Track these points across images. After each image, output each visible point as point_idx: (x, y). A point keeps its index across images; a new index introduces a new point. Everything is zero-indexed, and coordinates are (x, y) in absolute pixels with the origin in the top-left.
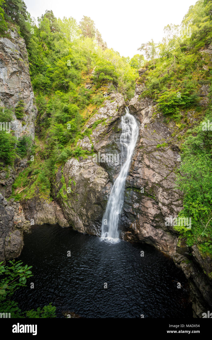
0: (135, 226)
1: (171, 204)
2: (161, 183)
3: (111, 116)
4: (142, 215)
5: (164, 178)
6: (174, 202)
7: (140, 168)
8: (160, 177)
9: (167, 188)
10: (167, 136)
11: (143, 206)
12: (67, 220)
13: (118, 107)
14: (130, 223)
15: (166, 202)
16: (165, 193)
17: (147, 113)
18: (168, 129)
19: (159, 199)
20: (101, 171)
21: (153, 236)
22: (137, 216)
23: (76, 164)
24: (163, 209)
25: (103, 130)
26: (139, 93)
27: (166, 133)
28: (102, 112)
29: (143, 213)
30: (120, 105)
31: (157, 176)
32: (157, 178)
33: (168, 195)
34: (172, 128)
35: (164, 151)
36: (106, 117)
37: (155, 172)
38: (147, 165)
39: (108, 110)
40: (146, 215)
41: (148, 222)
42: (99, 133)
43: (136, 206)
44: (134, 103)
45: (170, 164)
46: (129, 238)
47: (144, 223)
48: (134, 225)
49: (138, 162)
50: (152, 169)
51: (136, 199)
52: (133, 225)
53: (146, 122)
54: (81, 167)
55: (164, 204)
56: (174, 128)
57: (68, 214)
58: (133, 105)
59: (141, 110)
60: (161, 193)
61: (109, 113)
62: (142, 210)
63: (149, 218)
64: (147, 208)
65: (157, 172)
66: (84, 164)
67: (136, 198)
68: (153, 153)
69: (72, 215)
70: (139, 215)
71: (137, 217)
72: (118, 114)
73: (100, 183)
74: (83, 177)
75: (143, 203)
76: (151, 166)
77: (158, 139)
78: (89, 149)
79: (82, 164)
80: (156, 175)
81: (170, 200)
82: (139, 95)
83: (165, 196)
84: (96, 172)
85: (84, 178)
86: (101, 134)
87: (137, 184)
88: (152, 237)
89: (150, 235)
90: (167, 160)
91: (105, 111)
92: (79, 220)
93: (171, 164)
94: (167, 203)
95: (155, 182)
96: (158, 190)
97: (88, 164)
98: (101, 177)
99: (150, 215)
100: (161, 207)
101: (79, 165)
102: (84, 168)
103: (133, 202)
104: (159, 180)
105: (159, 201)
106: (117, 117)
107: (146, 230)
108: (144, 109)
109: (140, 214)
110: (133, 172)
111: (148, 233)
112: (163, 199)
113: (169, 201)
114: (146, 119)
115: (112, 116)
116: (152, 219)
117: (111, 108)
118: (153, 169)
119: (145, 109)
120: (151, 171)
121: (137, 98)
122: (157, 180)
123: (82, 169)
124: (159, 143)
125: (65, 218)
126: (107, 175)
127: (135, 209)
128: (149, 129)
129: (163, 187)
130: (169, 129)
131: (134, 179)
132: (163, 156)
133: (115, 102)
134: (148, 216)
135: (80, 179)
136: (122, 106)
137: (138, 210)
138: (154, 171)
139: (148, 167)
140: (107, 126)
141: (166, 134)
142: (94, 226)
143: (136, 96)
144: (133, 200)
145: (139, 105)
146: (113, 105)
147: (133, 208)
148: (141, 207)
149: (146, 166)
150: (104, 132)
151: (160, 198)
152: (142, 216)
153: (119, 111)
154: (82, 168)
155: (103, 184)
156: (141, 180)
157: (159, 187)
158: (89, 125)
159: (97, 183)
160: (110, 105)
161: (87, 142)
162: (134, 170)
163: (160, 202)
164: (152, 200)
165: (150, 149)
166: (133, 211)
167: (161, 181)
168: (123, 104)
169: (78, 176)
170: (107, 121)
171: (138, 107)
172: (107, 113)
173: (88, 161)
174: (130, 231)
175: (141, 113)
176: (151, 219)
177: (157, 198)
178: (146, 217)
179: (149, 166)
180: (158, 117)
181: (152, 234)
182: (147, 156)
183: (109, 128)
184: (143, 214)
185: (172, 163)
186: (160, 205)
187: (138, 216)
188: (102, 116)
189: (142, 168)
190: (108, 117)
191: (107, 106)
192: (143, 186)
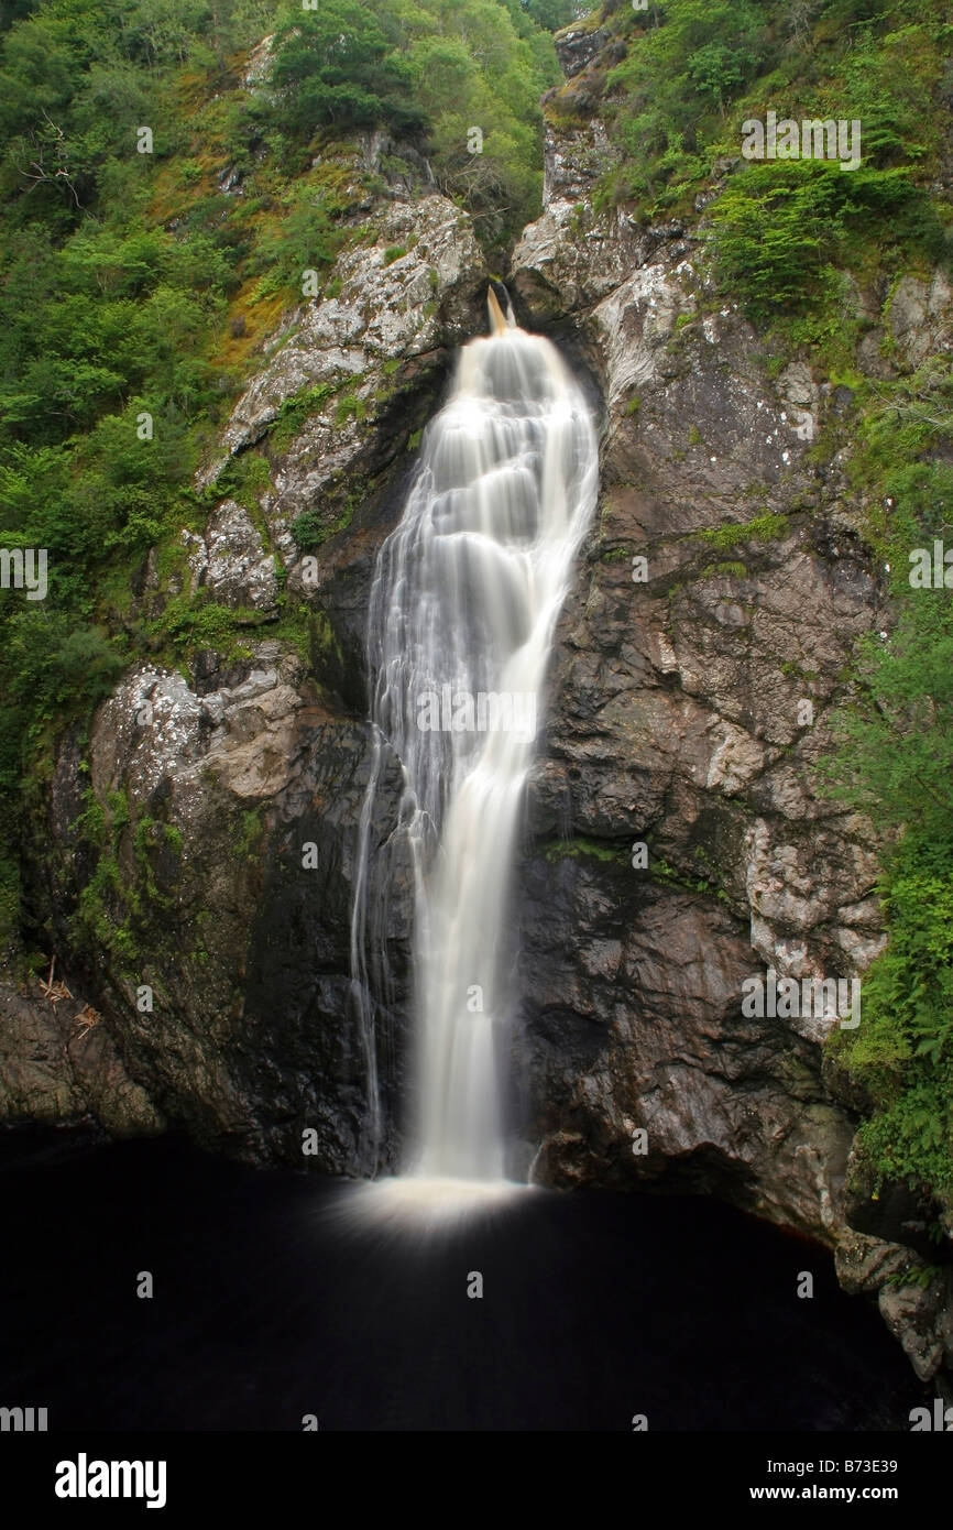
0: (608, 1089)
1: (829, 921)
2: (759, 787)
3: (392, 351)
4: (649, 1014)
5: (774, 753)
6: (846, 905)
7: (614, 694)
8: (755, 746)
9: (803, 820)
10: (780, 461)
11: (651, 952)
12: (148, 1089)
13: (434, 288)
14: (568, 1077)
15: (802, 912)
16: (788, 852)
17: (635, 317)
18: (783, 416)
19: (751, 894)
21: (725, 1144)
22: (610, 1023)
23: (177, 708)
25: (345, 454)
26: (575, 189)
27: (770, 440)
28: (329, 329)
29: (655, 999)
30: (449, 272)
31: (728, 741)
32: (732, 753)
33: (810, 865)
34: (804, 407)
35: (769, 567)
36: (356, 362)
37: (715, 717)
38: (656, 672)
39: (368, 312)
40: (671, 1015)
41: (690, 1060)
42: (315, 479)
43: (603, 956)
44: (543, 257)
45: (810, 651)
46: (571, 1170)
47: (662, 1064)
48: (600, 1086)
49: (595, 659)
50: (695, 696)
51: (603, 909)
52: (590, 1083)
53: (632, 380)
54: (214, 727)
55: (784, 930)
57: (151, 1053)
58: (539, 267)
59: (599, 297)
60: (761, 856)
61: (379, 336)
62: (644, 980)
63: (696, 1032)
64: (679, 968)
65: (728, 718)
66: (230, 702)
67: (596, 904)
68: (695, 587)
69: (176, 1053)
70: (629, 1020)
71: (616, 1030)
72: (438, 334)
74: (230, 792)
75: (648, 933)
76: (687, 677)
77: (724, 489)
78: (255, 596)
79: (214, 700)
80: (723, 739)
81: (823, 893)
82: (571, 197)
83: (787, 876)
85: (236, 798)
86: (330, 481)
87: (597, 809)
88: (720, 1151)
89: (703, 1137)
90: (789, 625)
91: (349, 323)
92: (229, 1086)
93: (820, 651)
94: (802, 917)
95: (720, 787)
96: (740, 834)
97: (256, 702)
99: (696, 1009)
100: (769, 949)
101: (197, 711)
102: (229, 729)
103: (580, 932)
104: (742, 770)
105: (749, 906)
106: (433, 357)
107: (675, 1111)
108: (613, 287)
109: (630, 1006)
110: (565, 733)
111: (689, 1124)
112: (780, 891)
113: (815, 903)
114: (629, 354)
115: (400, 355)
116: (715, 1031)
117: (388, 297)
118: (702, 700)
119: (618, 292)
120: (688, 708)
121: (559, 219)
122: (733, 768)
123: (218, 738)
124: (731, 513)
125: (138, 1082)
127: (600, 978)
128: (654, 421)
129: (772, 815)
131: (575, 775)
132: (760, 599)
133: (409, 258)
134: (686, 1016)
135: (212, 810)
136: (460, 283)
137: (622, 984)
138: (712, 709)
139: (667, 684)
140: (372, 424)
141: (772, 448)
142: (334, 1120)
143: (553, 209)
144: (582, 923)
145: (584, 265)
146: (401, 278)
147: (582, 971)
148: (641, 961)
149: (653, 682)
150: (349, 468)
151: (760, 887)
152: (647, 1022)
153: (443, 315)
154: (221, 730)
156: (628, 779)
157: (750, 819)
158: (244, 431)
160: (378, 279)
161: (236, 548)
162: (577, 717)
163: (758, 915)
164: (707, 907)
165: (675, 561)
166: (585, 993)
167: (759, 775)
168: (467, 267)
169: (193, 789)
170: (365, 390)
171: (571, 282)
172: (367, 338)
173: (257, 678)
174: (572, 1129)
175: (595, 321)
176: (706, 1036)
177: (739, 891)
178: (675, 1028)
179: (672, 675)
180: (711, 337)
181: (713, 1131)
182: (656, 609)
183: (385, 439)
184: (649, 1008)
185: (824, 645)
186: (761, 934)
187: (623, 1024)
188: (333, 359)
189: (626, 695)
190: (371, 362)
191: (361, 287)
192: (641, 820)
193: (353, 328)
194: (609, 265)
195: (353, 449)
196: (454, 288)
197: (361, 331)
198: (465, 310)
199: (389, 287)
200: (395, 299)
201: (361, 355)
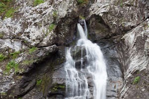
3: (33, 44)
13: (55, 18)
17: (141, 41)
25: (7, 86)
28: (7, 30)
30: (63, 12)
36: (17, 47)
39: (25, 25)
44: (103, 11)
53: (137, 68)
58: (101, 15)
59: (126, 30)
61: (28, 36)
72: (54, 38)
91: (16, 29)
108: (133, 27)
114: (137, 57)
115: (37, 45)
117: (35, 20)
119: (135, 29)
133: (45, 4)
136: (66, 17)
140: (21, 75)
145: (120, 16)
146: (41, 12)
150: (8, 92)
153: (57, 31)
160: (31, 11)
168: (70, 11)
170: (20, 59)
171: (114, 23)
172: (23, 36)
175: (123, 41)
183: (26, 82)
188: (7, 44)
190: (24, 47)
191: (23, 14)
193: (17, 31)
194: (132, 18)
195: (11, 84)
196: (63, 19)
197: (21, 33)
198: (67, 29)
199: (34, 16)
200: (37, 21)
201: (20, 44)
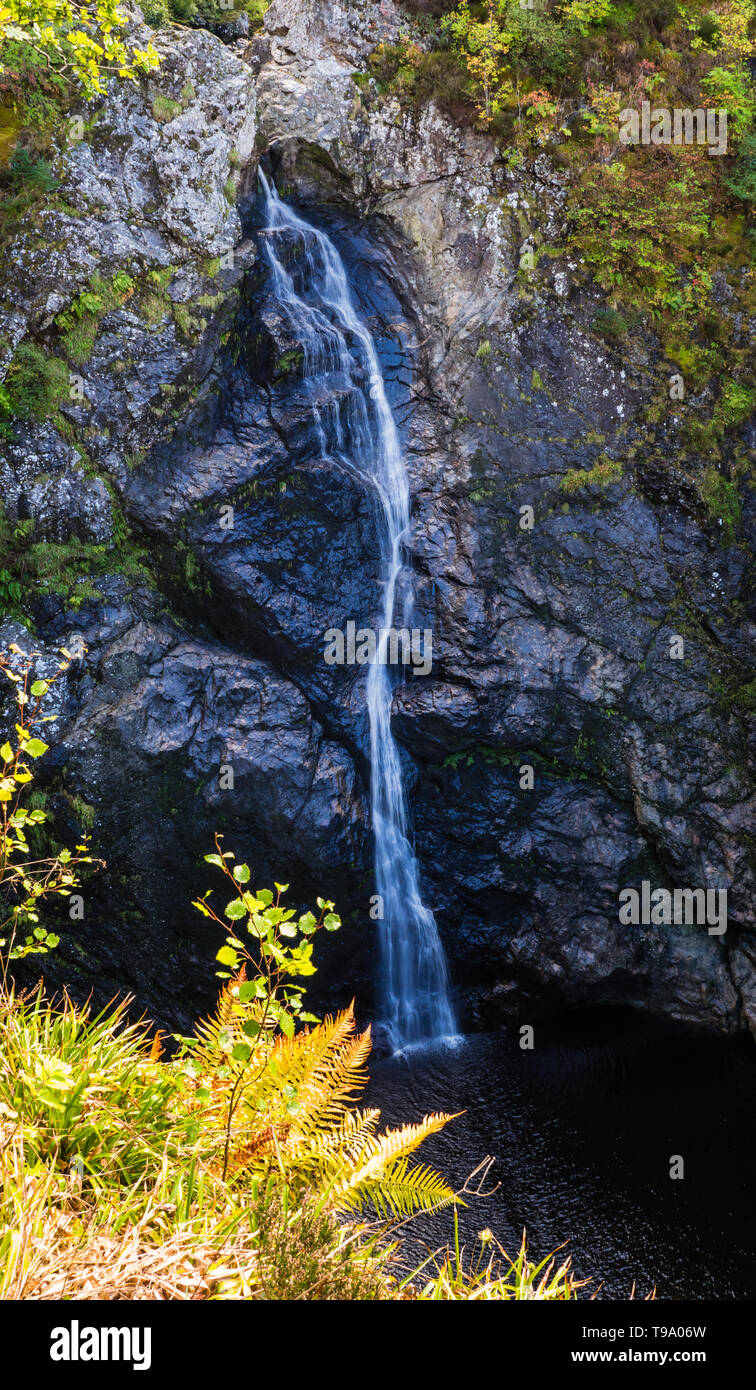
0: (536, 944)
1: (697, 797)
2: (632, 699)
4: (560, 882)
5: (636, 668)
8: (620, 664)
9: (666, 722)
10: (615, 412)
11: (556, 834)
13: (231, 165)
15: (677, 793)
16: (659, 747)
17: (470, 247)
18: (623, 374)
19: (638, 784)
20: (249, 684)
21: (629, 966)
22: (531, 895)
24: (667, 833)
25: (169, 364)
27: (606, 393)
28: (103, 193)
29: (565, 870)
30: (245, 145)
31: (599, 661)
32: (607, 671)
33: (676, 758)
34: (643, 368)
35: (606, 505)
36: (156, 249)
37: (583, 641)
38: (530, 603)
40: (578, 878)
41: (595, 910)
42: (138, 391)
44: (326, 132)
45: (646, 580)
47: (576, 917)
49: (481, 595)
50: (565, 623)
51: (514, 806)
56: (656, 373)
58: (327, 147)
59: (384, 190)
60: (641, 754)
61: (189, 223)
62: (554, 856)
63: (598, 889)
64: (577, 843)
65: (593, 640)
67: (508, 803)
68: (546, 523)
70: (545, 889)
71: (536, 898)
73: (275, 764)
74: (138, 750)
75: (551, 820)
76: (556, 606)
77: (567, 434)
78: (93, 528)
80: (594, 659)
81: (690, 778)
83: (664, 767)
84: (210, 695)
85: (148, 757)
86: (159, 396)
87: (505, 728)
90: (624, 556)
93: (654, 580)
94: (679, 798)
95: (601, 701)
96: (619, 736)
97: (121, 645)
98: (262, 726)
99: (596, 872)
100: (660, 825)
102: (101, 677)
103: (498, 827)
104: (617, 686)
105: (635, 794)
106: (248, 255)
107: (591, 950)
109: (545, 878)
110: (464, 662)
112: (661, 780)
113: (685, 786)
114: (460, 282)
115: (219, 252)
116: (613, 886)
117: (184, 168)
118: (571, 624)
120: (559, 632)
122: (608, 684)
124: (576, 458)
126: (300, 700)
127: (518, 861)
128: (502, 364)
129: (643, 719)
130: (629, 376)
131: (481, 701)
132: (599, 533)
133: (197, 117)
134: (590, 878)
135: (120, 772)
137: (535, 863)
138: (580, 633)
139: (541, 613)
140: (199, 332)
141: (609, 398)
144: (498, 820)
145: (370, 151)
146: (194, 144)
147: (503, 859)
148: (547, 842)
149: (528, 611)
151: (644, 779)
152: (560, 888)
155: (301, 767)
156: (525, 699)
157: (627, 724)
159: (259, 770)
160: (155, 136)
162: (474, 648)
163: (645, 799)
164: (593, 792)
165: (529, 500)
166: (509, 875)
167: (629, 689)
169: (90, 753)
170: (186, 289)
172: (165, 218)
173: (113, 618)
174: (507, 979)
176: (606, 891)
177: (628, 778)
178: (582, 889)
179: (544, 605)
182: (521, 544)
183: (208, 345)
184: (561, 876)
185: (657, 575)
186: (647, 813)
188: (125, 238)
189: (508, 625)
191: (128, 139)
192: (539, 732)
193: (138, 198)
194: (403, 160)
195: (181, 360)
196: (251, 159)
197: (154, 208)
199: (180, 155)
200: (194, 173)
201: (159, 238)
